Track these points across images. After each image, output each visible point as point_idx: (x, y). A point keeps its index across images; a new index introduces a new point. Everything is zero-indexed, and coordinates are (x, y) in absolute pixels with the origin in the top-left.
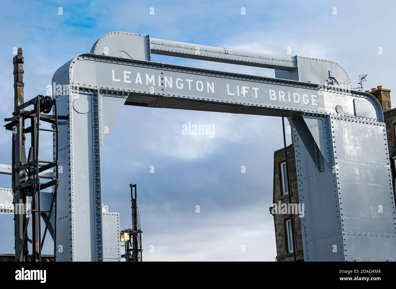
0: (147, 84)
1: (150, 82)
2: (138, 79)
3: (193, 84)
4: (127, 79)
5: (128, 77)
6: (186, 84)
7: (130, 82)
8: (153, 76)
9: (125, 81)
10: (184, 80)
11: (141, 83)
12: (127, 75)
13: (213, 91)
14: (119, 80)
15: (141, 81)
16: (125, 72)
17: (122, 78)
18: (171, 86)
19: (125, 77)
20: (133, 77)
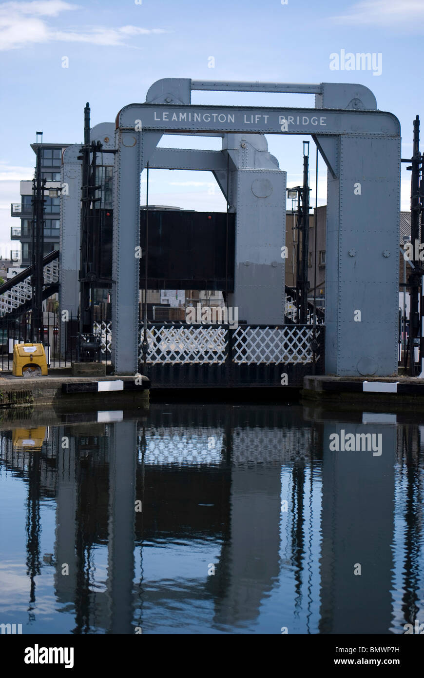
0: (180, 120)
1: (183, 118)
2: (174, 118)
3: (217, 117)
4: (165, 118)
5: (166, 116)
6: (212, 117)
7: (168, 120)
8: (185, 114)
9: (164, 120)
10: (211, 115)
11: (177, 120)
12: (165, 115)
13: (233, 121)
14: (159, 120)
15: (176, 119)
16: (164, 113)
17: (162, 118)
18: (199, 120)
19: (164, 116)
20: (170, 117)
